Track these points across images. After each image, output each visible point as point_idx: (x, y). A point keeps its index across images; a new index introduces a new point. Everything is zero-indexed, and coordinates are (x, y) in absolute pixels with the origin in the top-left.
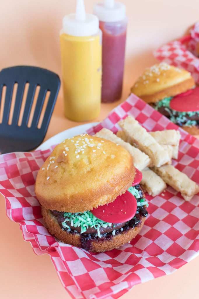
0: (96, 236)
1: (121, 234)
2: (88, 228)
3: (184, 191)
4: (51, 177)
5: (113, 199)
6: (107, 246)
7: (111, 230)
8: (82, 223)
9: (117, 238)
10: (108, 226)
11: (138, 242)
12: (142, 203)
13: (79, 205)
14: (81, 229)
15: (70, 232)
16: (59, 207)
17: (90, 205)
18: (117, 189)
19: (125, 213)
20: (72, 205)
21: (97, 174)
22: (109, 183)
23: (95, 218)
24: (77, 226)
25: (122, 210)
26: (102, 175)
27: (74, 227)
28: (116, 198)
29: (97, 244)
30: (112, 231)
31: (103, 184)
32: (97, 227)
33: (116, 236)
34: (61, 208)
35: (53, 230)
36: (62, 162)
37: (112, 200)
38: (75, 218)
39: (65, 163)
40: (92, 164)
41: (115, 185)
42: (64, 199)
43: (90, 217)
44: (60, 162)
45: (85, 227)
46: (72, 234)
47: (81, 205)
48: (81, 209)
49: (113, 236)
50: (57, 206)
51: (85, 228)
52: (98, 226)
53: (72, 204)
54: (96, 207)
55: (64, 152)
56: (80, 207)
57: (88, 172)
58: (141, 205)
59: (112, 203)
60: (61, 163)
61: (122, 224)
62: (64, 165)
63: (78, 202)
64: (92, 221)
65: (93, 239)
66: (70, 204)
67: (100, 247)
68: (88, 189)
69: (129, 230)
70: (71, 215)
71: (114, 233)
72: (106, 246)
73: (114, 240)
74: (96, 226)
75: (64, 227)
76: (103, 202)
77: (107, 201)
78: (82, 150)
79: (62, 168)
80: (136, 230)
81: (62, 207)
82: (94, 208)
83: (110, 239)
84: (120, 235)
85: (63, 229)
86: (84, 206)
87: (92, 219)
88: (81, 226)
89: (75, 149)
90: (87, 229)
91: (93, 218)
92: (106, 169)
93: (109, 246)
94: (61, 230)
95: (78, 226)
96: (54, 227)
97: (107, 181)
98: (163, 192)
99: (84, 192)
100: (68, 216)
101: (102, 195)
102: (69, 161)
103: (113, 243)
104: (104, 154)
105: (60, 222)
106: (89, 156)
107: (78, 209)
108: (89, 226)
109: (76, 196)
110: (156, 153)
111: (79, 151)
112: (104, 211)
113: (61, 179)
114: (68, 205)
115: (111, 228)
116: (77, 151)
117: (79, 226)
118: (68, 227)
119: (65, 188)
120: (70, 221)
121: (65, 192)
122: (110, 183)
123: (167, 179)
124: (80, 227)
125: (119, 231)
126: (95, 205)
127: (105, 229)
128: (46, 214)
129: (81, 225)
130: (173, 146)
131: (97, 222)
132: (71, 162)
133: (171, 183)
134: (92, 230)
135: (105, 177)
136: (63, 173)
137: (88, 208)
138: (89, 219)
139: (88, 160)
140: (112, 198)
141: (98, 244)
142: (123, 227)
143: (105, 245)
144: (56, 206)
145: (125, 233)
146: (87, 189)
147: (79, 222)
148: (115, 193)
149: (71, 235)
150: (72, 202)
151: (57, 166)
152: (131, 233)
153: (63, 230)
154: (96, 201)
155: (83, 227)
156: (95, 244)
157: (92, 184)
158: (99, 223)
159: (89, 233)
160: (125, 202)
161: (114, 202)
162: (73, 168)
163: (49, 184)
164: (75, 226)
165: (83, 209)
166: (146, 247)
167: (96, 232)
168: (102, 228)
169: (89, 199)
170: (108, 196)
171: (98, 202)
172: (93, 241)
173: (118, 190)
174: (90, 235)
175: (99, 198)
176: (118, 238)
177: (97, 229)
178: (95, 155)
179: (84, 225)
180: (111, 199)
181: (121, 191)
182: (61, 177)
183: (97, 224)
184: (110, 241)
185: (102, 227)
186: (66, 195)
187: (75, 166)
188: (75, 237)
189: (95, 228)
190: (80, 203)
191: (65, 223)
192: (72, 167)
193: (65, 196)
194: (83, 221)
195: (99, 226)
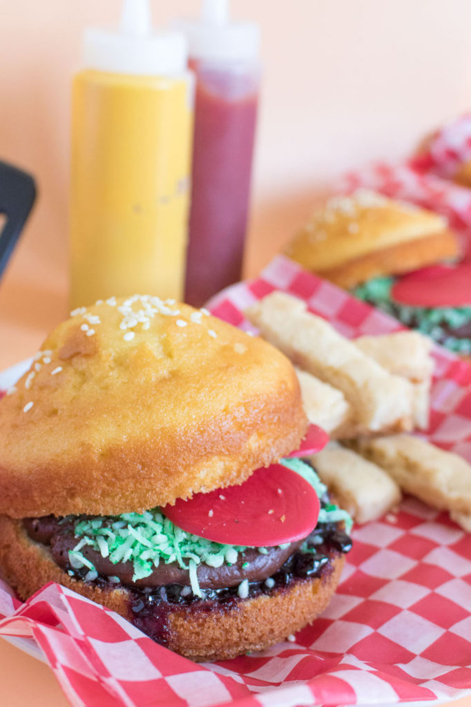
0: (186, 591)
1: (268, 594)
2: (157, 564)
3: (460, 501)
4: (37, 402)
5: (242, 474)
6: (221, 634)
7: (236, 577)
8: (138, 547)
9: (254, 606)
10: (226, 563)
11: (323, 635)
12: (330, 513)
13: (131, 485)
14: (133, 569)
15: (95, 582)
16: (62, 497)
17: (166, 485)
18: (253, 443)
19: (283, 519)
20: (105, 486)
21: (193, 385)
22: (229, 416)
23: (182, 535)
24: (121, 560)
25: (271, 512)
26: (207, 389)
27: (111, 563)
28: (251, 473)
29: (186, 622)
30: (240, 583)
31: (212, 417)
32: (187, 564)
33: (252, 600)
34: (69, 500)
35: (35, 582)
36: (77, 354)
37: (238, 476)
38: (112, 536)
39: (87, 356)
40: (175, 359)
41: (250, 425)
42: (80, 461)
43: (163, 533)
44: (71, 357)
45: (150, 560)
46: (101, 588)
47: (138, 485)
48: (136, 501)
49: (240, 600)
50: (54, 493)
51: (148, 566)
52: (191, 562)
53: (105, 479)
54: (187, 494)
55: (85, 327)
56: (133, 495)
57: (163, 381)
58: (328, 517)
59: (237, 487)
60: (75, 360)
61: (270, 562)
62: (82, 365)
63: (127, 473)
64: (173, 546)
65: (177, 602)
66: (98, 481)
67: (198, 634)
68: (162, 429)
69: (293, 585)
70: (99, 528)
71: (244, 589)
72: (217, 634)
73: (246, 612)
74: (187, 561)
75: (74, 565)
76: (208, 482)
77: (222, 478)
78: (144, 319)
79: (76, 372)
80: (315, 591)
81: (73, 496)
82: (179, 500)
83: (232, 606)
84: (264, 599)
85: (71, 573)
86: (148, 491)
87: (171, 536)
88: (133, 559)
89: (121, 318)
90: (153, 567)
91: (174, 534)
92: (221, 375)
93: (227, 631)
94: (64, 575)
95: (125, 561)
96: (39, 572)
97: (225, 410)
98: (389, 512)
99: (148, 436)
100: (90, 532)
101: (208, 455)
102: (100, 349)
103: (242, 622)
104: (212, 338)
105: (61, 553)
106: (165, 335)
107: (127, 500)
108: (162, 560)
109: (122, 451)
110: (366, 385)
111: (133, 324)
112: (211, 513)
113: (71, 401)
114: (95, 484)
115: (236, 572)
116: (127, 323)
117: (127, 557)
118: (89, 565)
119: (87, 426)
120: (98, 546)
121: (87, 439)
122: (235, 418)
123: (401, 472)
124: (131, 562)
125: (259, 588)
126: (181, 488)
127: (214, 574)
128: (14, 536)
129: (135, 555)
130: (415, 381)
131: (187, 548)
132: (109, 352)
133: (414, 483)
134: (172, 574)
135: (217, 395)
136: (77, 388)
137: (161, 497)
138: (161, 538)
139: (161, 349)
140: (239, 472)
141: (190, 622)
142: (273, 577)
143: (215, 627)
144: (49, 492)
145: (281, 592)
146: (160, 426)
147: (127, 545)
148: (249, 456)
149: (100, 591)
150: (106, 474)
151: (59, 369)
152: (300, 595)
153: (72, 577)
154: (185, 474)
155: (142, 563)
156: (180, 621)
157: (175, 414)
158: (193, 552)
159: (161, 584)
160: (280, 491)
161: (244, 484)
162: (112, 369)
163: (32, 422)
164: (115, 559)
165: (142, 502)
166: (351, 644)
167: (185, 581)
168: (204, 569)
169: (165, 464)
170: (227, 463)
171: (194, 478)
172: (173, 610)
173: (259, 447)
174: (163, 590)
175: (196, 461)
176: (259, 606)
177: (186, 568)
178: (185, 335)
179: (145, 556)
180: (235, 474)
181: (268, 452)
182: (74, 398)
183: (189, 555)
184: (232, 612)
185: (204, 564)
186: (86, 448)
187: (121, 363)
188: (110, 598)
189: (182, 565)
190: (133, 477)
191: (80, 551)
192: (110, 366)
193: (83, 452)
194: (143, 540)
195: (197, 560)
